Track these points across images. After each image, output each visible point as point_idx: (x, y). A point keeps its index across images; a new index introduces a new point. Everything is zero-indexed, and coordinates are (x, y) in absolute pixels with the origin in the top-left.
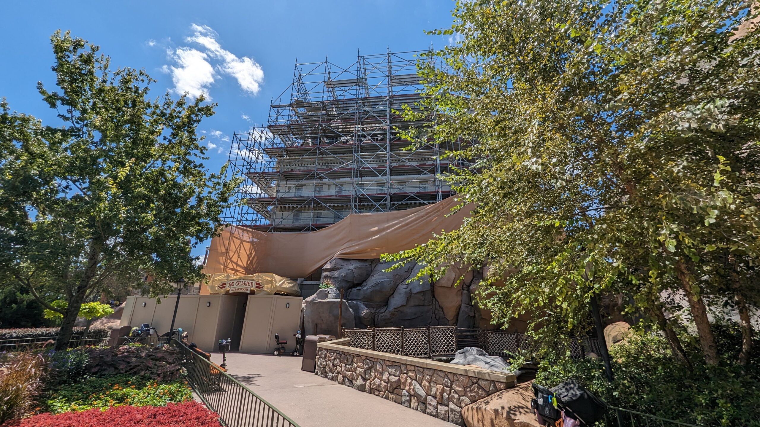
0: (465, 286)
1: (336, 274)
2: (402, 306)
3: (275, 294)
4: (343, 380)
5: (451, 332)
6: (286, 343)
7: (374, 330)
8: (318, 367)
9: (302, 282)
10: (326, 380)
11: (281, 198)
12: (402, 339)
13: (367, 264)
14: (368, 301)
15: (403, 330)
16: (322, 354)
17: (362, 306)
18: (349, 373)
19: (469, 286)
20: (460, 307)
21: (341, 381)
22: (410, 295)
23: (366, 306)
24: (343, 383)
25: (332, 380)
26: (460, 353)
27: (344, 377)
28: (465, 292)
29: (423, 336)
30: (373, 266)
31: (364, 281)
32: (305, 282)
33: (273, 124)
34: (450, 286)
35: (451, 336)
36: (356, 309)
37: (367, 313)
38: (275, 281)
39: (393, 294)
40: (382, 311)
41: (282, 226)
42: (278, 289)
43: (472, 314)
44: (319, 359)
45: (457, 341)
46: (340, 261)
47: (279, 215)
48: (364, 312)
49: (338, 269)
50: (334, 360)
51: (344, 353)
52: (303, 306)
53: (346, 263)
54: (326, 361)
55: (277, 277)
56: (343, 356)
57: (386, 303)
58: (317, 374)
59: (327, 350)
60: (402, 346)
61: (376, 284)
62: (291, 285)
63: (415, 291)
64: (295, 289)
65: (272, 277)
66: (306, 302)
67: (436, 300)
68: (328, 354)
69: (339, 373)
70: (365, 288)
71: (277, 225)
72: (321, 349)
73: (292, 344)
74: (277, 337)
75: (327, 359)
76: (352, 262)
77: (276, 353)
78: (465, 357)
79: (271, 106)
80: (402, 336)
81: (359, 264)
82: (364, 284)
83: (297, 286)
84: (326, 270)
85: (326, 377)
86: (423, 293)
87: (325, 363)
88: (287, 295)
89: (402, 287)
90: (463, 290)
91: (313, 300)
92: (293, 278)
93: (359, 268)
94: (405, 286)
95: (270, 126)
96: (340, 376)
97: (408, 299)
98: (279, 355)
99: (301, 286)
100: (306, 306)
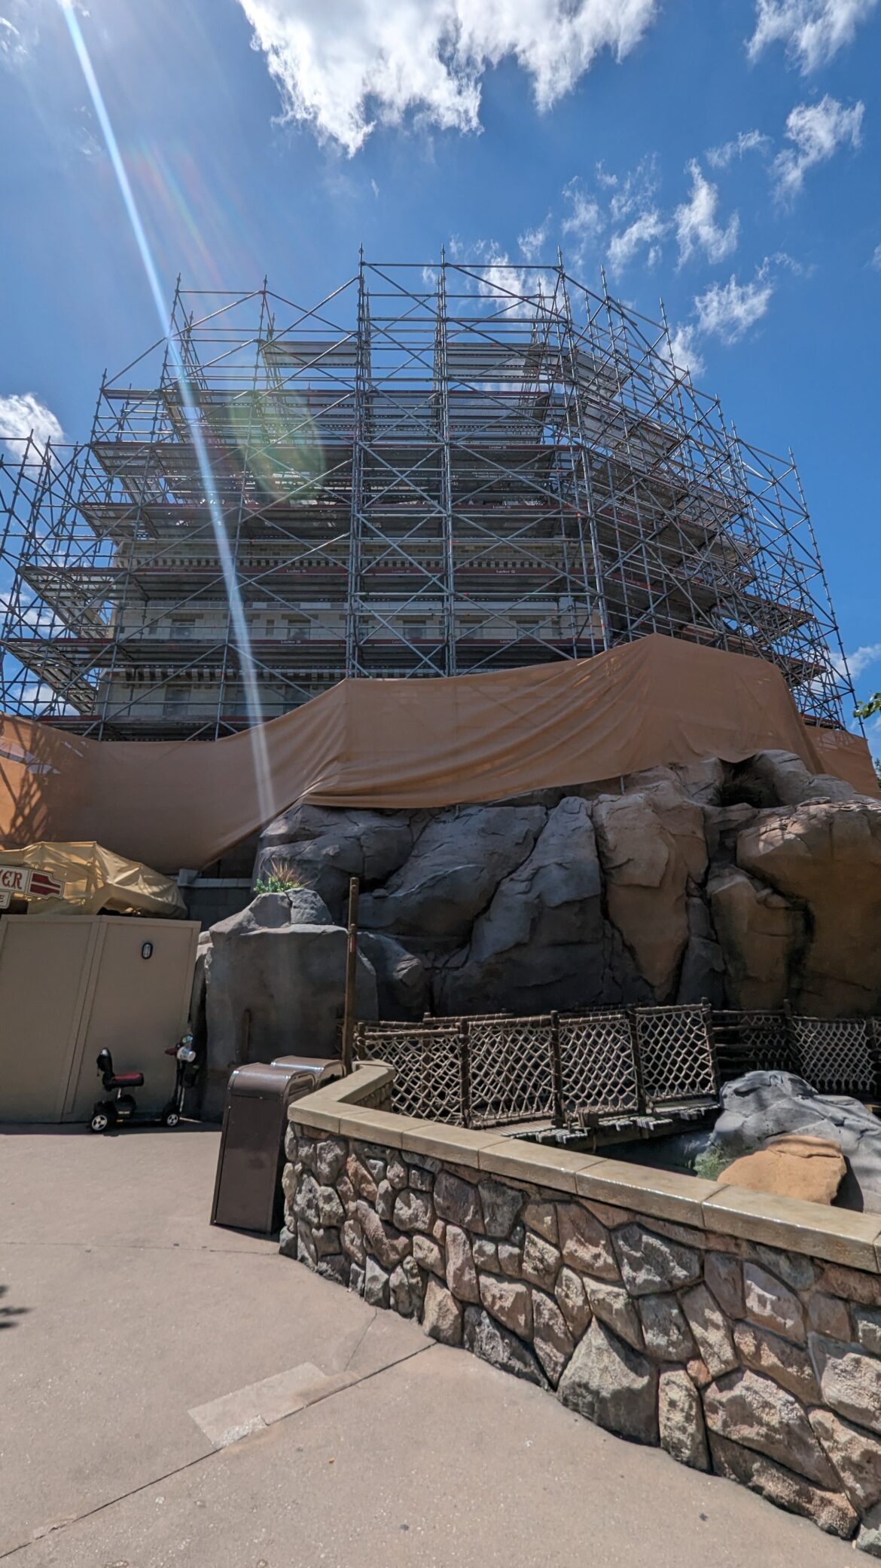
0: (692, 885)
1: (307, 848)
2: (519, 945)
3: (103, 911)
4: (462, 1324)
5: (694, 1022)
6: (140, 1082)
7: (464, 1028)
8: (300, 1217)
9: (192, 880)
10: (348, 1296)
11: (129, 641)
12: (557, 1054)
13: (395, 825)
14: (411, 933)
15: (557, 1024)
16: (316, 1157)
17: (397, 947)
18: (503, 1293)
19: (702, 885)
20: (686, 946)
21: (446, 1324)
22: (538, 913)
23: (408, 947)
24: (460, 1337)
25: (383, 1303)
26: (737, 1092)
27: (463, 1304)
28: (697, 901)
29: (615, 1040)
30: (416, 829)
31: (391, 873)
32: (202, 883)
33: (104, 439)
34: (656, 884)
35: (698, 1037)
36: (380, 958)
37: (412, 970)
38: (103, 867)
39: (486, 909)
40: (454, 962)
41: (129, 720)
42: (115, 895)
43: (719, 966)
44: (299, 1179)
45: (716, 1053)
46: (318, 813)
47: (122, 695)
48: (405, 965)
49: (311, 836)
50: (391, 1197)
51: (451, 1169)
52: (203, 949)
53: (334, 818)
54: (343, 1199)
55: (110, 860)
56: (445, 1181)
57: (465, 936)
58: (289, 1251)
59: (343, 1140)
60: (557, 1079)
61: (437, 881)
62: (156, 889)
63: (556, 900)
64: (168, 899)
65: (93, 853)
66: (215, 936)
67: (613, 925)
68: (352, 1164)
69: (425, 1272)
70: (400, 894)
71: (116, 716)
72: (310, 1134)
73: (161, 1081)
74: (104, 1063)
75: (347, 1187)
76: (353, 815)
77: (100, 1121)
78: (762, 1105)
79: (103, 391)
80: (555, 1045)
81: (376, 822)
82: (394, 880)
83: (174, 890)
84: (272, 841)
85: (346, 1279)
86: (578, 905)
87: (334, 1206)
88: (146, 914)
89: (514, 890)
90: (689, 895)
91: (240, 928)
92: (163, 869)
93: (377, 833)
94: (522, 887)
95: (98, 443)
96: (437, 1298)
97: (534, 925)
98: (111, 1129)
99: (188, 892)
100: (212, 951)
